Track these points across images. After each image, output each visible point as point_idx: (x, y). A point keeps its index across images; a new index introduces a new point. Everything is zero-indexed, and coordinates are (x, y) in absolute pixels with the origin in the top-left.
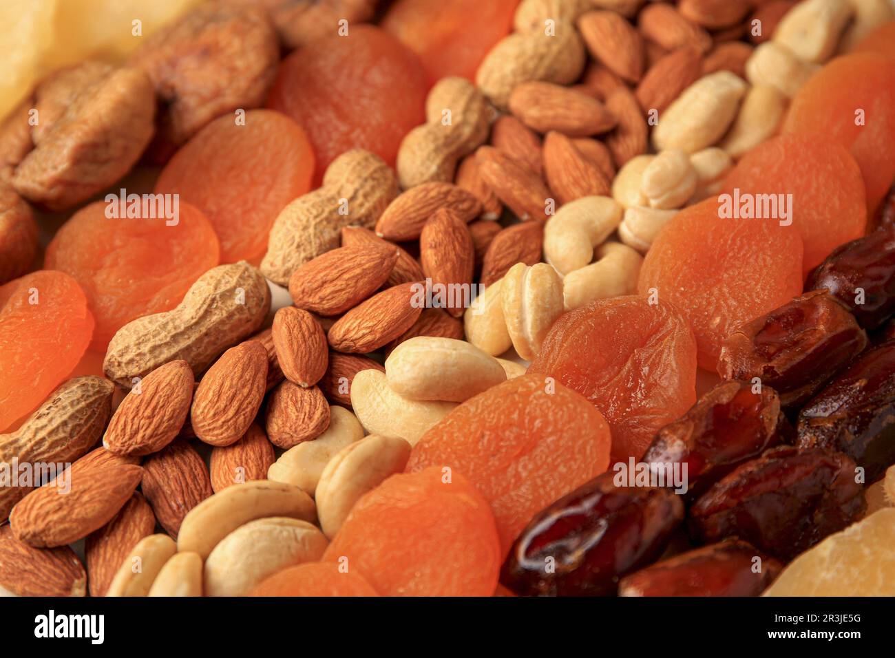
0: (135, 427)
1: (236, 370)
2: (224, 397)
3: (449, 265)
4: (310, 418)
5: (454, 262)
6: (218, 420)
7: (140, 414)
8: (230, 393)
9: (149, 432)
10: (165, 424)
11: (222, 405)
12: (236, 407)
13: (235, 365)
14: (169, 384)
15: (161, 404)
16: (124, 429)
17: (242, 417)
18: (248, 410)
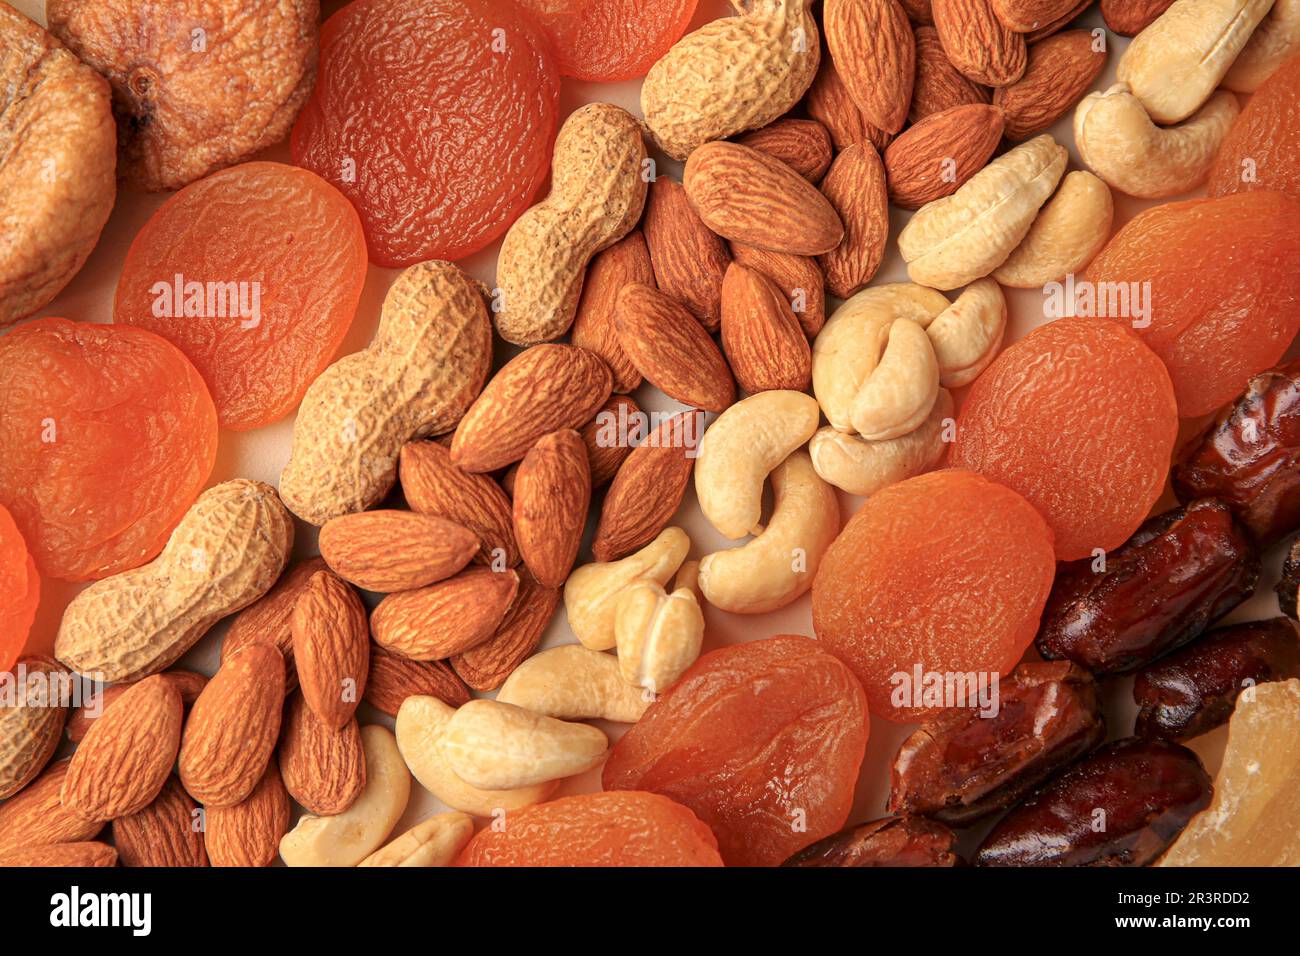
0: (103, 797)
1: (241, 714)
2: (223, 755)
3: (550, 544)
4: (338, 792)
5: (557, 539)
6: (215, 783)
7: (110, 779)
8: (231, 751)
9: (123, 804)
10: (144, 793)
11: (220, 765)
12: (240, 768)
13: (240, 704)
14: (148, 733)
15: (137, 767)
16: (89, 796)
17: (248, 780)
18: (256, 770)
